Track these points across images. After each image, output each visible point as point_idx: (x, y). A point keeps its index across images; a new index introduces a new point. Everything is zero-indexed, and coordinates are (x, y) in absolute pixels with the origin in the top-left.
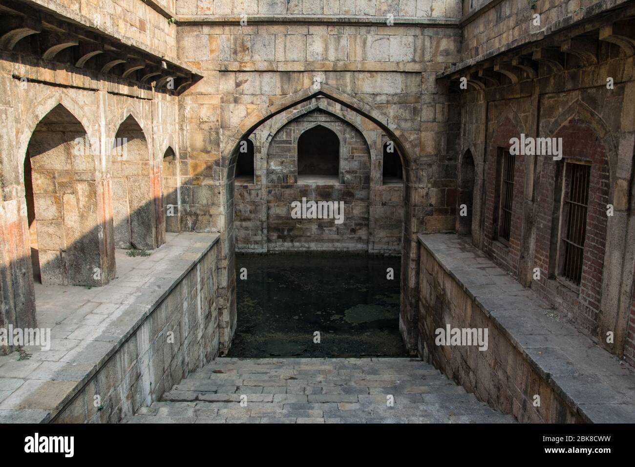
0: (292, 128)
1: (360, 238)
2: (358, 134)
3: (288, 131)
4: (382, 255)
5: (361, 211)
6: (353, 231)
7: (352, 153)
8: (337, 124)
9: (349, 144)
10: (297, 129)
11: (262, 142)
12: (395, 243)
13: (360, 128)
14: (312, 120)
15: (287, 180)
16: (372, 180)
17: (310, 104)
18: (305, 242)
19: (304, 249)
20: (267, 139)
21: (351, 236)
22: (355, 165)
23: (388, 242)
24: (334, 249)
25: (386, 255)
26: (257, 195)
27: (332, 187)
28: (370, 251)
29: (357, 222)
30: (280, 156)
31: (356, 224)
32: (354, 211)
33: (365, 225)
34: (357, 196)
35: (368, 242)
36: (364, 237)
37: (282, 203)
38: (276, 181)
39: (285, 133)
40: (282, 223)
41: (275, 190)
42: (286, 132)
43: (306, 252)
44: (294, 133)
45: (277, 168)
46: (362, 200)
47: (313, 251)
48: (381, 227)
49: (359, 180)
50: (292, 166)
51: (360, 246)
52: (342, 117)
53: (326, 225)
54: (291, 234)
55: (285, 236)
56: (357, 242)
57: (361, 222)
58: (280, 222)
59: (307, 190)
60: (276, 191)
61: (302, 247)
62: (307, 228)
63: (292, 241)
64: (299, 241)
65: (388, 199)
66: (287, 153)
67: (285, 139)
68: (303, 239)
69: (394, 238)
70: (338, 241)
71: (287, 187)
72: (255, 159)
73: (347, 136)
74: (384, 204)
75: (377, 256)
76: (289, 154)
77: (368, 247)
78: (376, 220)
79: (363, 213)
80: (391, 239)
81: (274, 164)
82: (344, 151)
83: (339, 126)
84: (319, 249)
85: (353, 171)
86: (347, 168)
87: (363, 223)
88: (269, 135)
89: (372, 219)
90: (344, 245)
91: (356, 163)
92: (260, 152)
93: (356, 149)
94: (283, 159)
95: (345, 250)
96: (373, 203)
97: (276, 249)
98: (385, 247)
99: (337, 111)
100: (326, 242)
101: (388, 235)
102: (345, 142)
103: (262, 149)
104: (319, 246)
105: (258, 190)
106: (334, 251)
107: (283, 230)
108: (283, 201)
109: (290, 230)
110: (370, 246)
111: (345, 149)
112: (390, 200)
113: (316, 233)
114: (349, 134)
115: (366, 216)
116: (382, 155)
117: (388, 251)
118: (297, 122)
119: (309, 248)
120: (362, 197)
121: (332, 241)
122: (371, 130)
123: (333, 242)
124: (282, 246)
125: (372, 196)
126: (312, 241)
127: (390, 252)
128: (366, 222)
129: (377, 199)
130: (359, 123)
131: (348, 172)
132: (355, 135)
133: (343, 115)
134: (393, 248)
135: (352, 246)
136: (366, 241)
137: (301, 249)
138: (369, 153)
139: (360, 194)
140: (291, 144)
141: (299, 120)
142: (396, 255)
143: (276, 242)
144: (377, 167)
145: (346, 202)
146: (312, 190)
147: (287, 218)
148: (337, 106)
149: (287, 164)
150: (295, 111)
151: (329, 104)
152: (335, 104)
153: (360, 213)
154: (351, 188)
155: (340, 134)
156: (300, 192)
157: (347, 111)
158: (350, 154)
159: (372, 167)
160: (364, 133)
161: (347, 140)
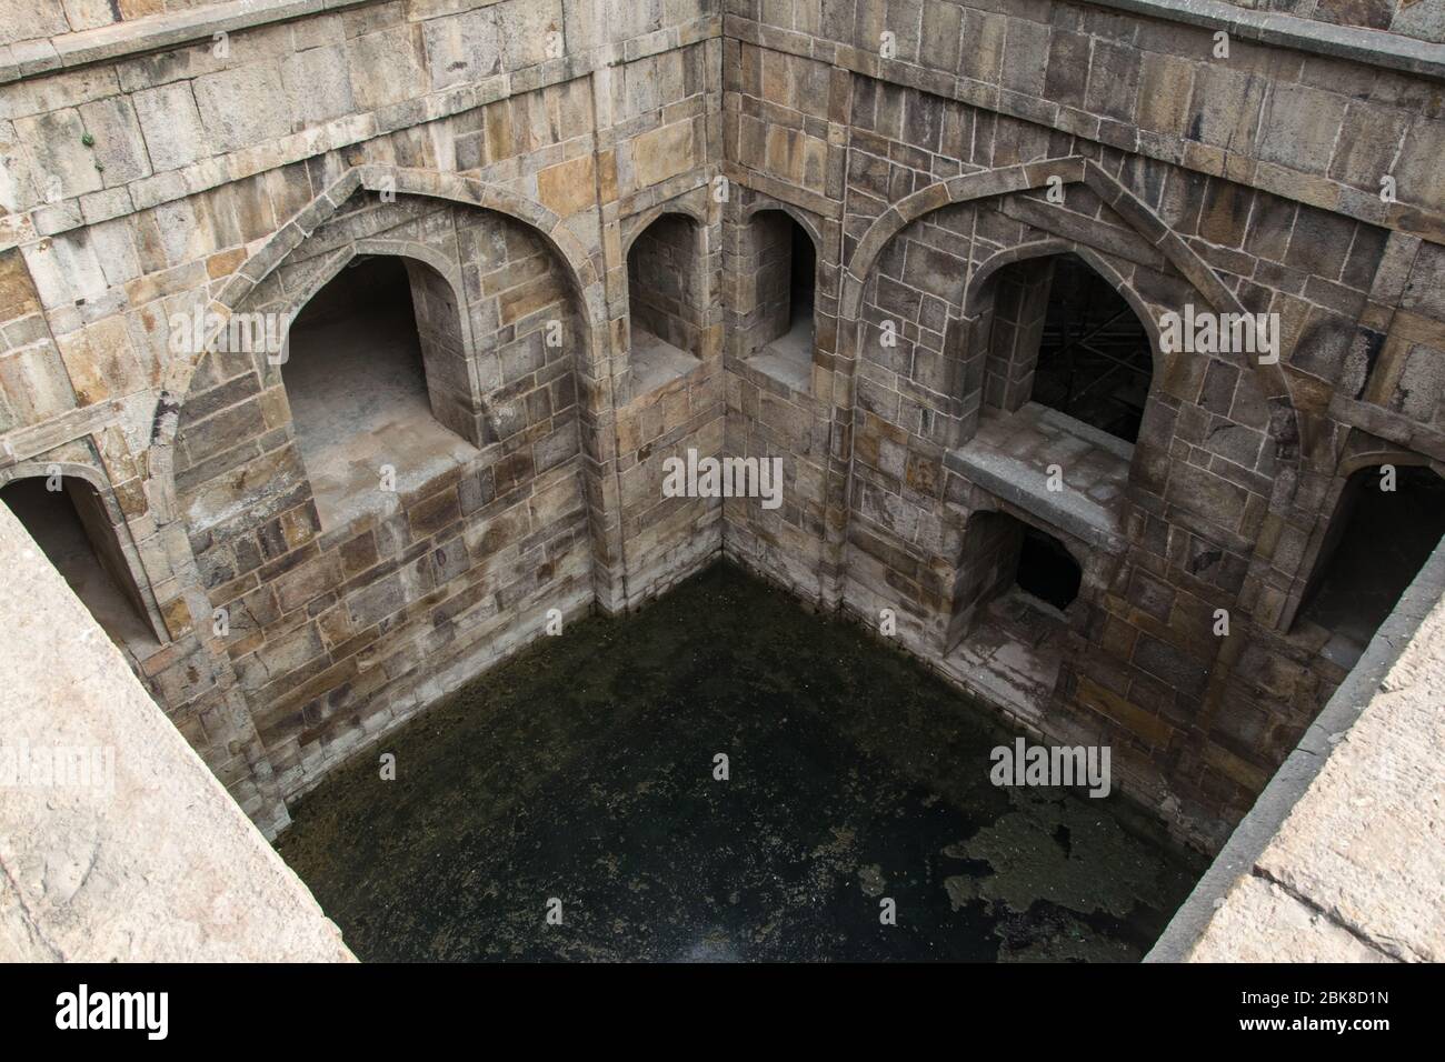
1: (570, 580)
4: (653, 598)
5: (563, 499)
6: (547, 571)
7: (506, 319)
8: (430, 224)
9: (491, 287)
11: (136, 453)
12: (683, 546)
13: (540, 221)
14: (335, 244)
15: (279, 538)
16: (600, 392)
17: (319, 186)
18: (402, 694)
19: (404, 717)
20: (156, 433)
21: (541, 591)
22: (521, 358)
23: (665, 555)
24: (499, 656)
25: (661, 592)
26: (193, 675)
27: (454, 475)
28: (619, 606)
29: (553, 540)
30: (223, 463)
31: (552, 549)
32: (540, 514)
34: (542, 461)
35: (594, 578)
36: (580, 570)
37: (286, 630)
38: (235, 566)
40: (304, 693)
41: (241, 601)
45: (222, 516)
46: (559, 463)
47: (434, 705)
48: (643, 526)
49: (540, 404)
50: (285, 478)
51: (573, 602)
52: (467, 199)
53: (459, 605)
54: (347, 703)
55: (328, 722)
56: (562, 597)
57: (564, 533)
58: (295, 691)
59: (370, 534)
60: (248, 603)
61: (392, 717)
62: (399, 653)
63: (356, 722)
64: (383, 705)
65: (655, 433)
66: (250, 436)
67: (222, 381)
68: (391, 693)
70: (505, 628)
71: (289, 564)
72: (126, 548)
73: (479, 259)
74: (645, 454)
75: (639, 610)
76: (259, 437)
78: (627, 514)
79: (566, 504)
80: (671, 541)
81: (207, 507)
82: (474, 321)
83: (437, 228)
84: (451, 688)
85: (519, 384)
86: (499, 384)
87: (573, 530)
88: (162, 409)
89: (611, 514)
91: (525, 348)
92: (143, 507)
93: (518, 298)
94: (242, 469)
95: (530, 639)
96: (612, 468)
97: (306, 779)
98: (658, 572)
99: (446, 179)
100: (466, 656)
101: (662, 536)
102: (476, 286)
103: (146, 484)
104: (450, 678)
105: (189, 655)
106: (500, 662)
107: (314, 710)
108: (286, 621)
109: (335, 699)
111: (477, 317)
112: (662, 430)
113: (431, 649)
114: (483, 251)
117: (664, 579)
119: (416, 706)
120: (557, 455)
121: (487, 638)
122: (578, 211)
123: (491, 641)
124: (323, 757)
125: (606, 447)
126: (427, 675)
127: (671, 578)
129: (624, 446)
130: (534, 198)
131: (502, 396)
132: (509, 242)
134: (679, 560)
136: (591, 579)
137: (391, 725)
139: (552, 447)
140: (256, 389)
142: (689, 575)
143: (299, 761)
144: (614, 340)
145: (510, 501)
146: (389, 525)
147: (322, 665)
148: (438, 158)
149: (262, 480)
150: (256, 247)
151: (404, 158)
152: (431, 152)
153: (560, 508)
154: (522, 444)
155: (448, 260)
156: (342, 555)
157: (481, 163)
158: (502, 326)
159: (596, 347)
160: (559, 236)
161: (482, 276)
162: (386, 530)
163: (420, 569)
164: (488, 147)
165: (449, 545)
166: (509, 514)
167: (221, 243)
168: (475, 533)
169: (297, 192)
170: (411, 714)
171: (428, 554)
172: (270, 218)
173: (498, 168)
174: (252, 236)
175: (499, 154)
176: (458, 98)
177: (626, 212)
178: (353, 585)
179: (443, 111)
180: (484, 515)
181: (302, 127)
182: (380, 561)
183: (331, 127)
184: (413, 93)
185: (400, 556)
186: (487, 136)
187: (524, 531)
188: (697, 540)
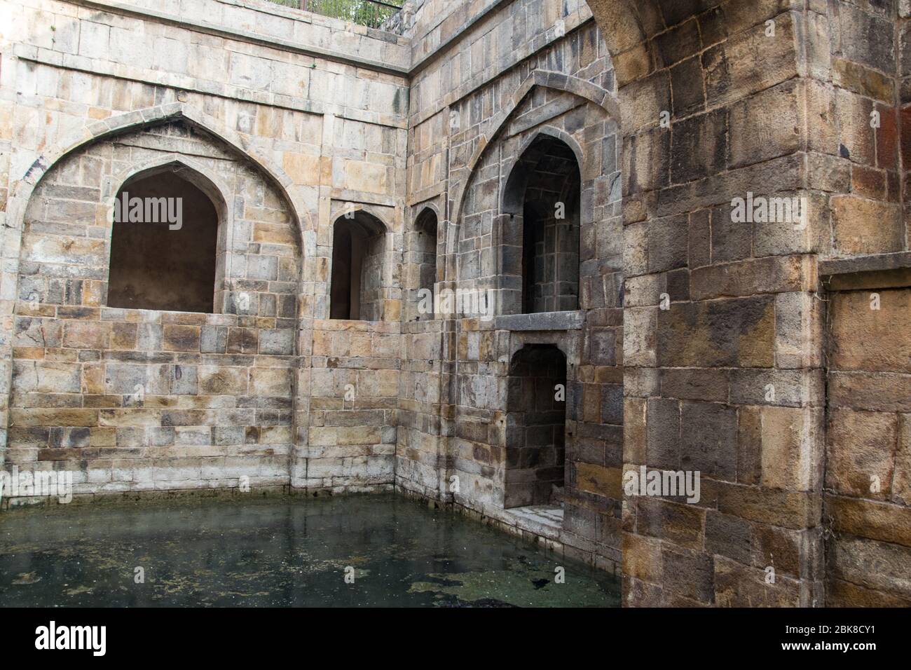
0: (104, 160)
1: (270, 452)
2: (272, 195)
3: (91, 165)
4: (329, 492)
5: (275, 383)
6: (254, 433)
7: (256, 238)
8: (221, 165)
9: (250, 215)
10: (118, 165)
11: (13, 180)
12: (359, 460)
13: (281, 179)
14: (161, 147)
15: (78, 293)
16: (305, 305)
17: (159, 101)
18: (124, 466)
19: (119, 487)
20: (28, 174)
21: (247, 448)
22: (261, 268)
23: (342, 458)
24: (201, 484)
25: (336, 490)
28: (298, 482)
29: (263, 411)
30: (64, 229)
31: (261, 417)
32: (256, 384)
33: (283, 418)
34: (264, 346)
35: (290, 461)
36: (281, 450)
37: (61, 359)
38: (46, 295)
39: (81, 171)
40: (57, 416)
41: (40, 321)
42: (86, 167)
43: (125, 495)
44: (108, 172)
45: (51, 260)
46: (276, 354)
47: (144, 492)
48: (327, 421)
49: (269, 304)
50: (95, 258)
51: (271, 474)
52: (238, 145)
53: (183, 419)
54: (82, 445)
55: (63, 452)
56: (263, 462)
57: (273, 410)
58: (51, 411)
59: (135, 325)
60: (45, 324)
61: (112, 480)
62: (130, 429)
63: (83, 466)
64: (107, 465)
65: (342, 352)
66: (84, 223)
67: (80, 184)
68: (116, 459)
69: (357, 448)
70: (213, 460)
71: (78, 314)
73: (247, 196)
74: (333, 364)
75: (315, 494)
76: (89, 227)
77: (290, 473)
78: (314, 404)
79: (277, 387)
80: (349, 449)
81: (44, 249)
82: (236, 231)
83: (225, 169)
84: (162, 485)
85: (257, 283)
86: (243, 275)
87: (279, 412)
88: (36, 165)
89: (303, 400)
90: (231, 471)
91: (265, 263)
92: (2, 209)
93: (266, 230)
94: (72, 239)
96: (307, 363)
98: (335, 470)
99: (228, 129)
100: (179, 466)
101: (342, 440)
102: (241, 210)
103: (10, 198)
104: (164, 476)
106: (203, 488)
107: (58, 435)
108: (63, 353)
109: (78, 435)
110: (299, 470)
111: (238, 228)
112: (348, 353)
113: (155, 442)
114: (250, 192)
115: (286, 395)
116: (331, 244)
117: (340, 481)
118: (117, 146)
119: (132, 483)
120: (276, 347)
121: (198, 461)
122: (306, 185)
123: (200, 465)
125: (305, 345)
126: (145, 462)
127: (347, 483)
128: (286, 412)
129: (318, 350)
130: (280, 164)
131: (245, 285)
132: (268, 193)
134: (354, 471)
135: (247, 475)
136: (286, 458)
137: (108, 487)
138: (298, 241)
139: (273, 339)
140: (97, 199)
141: (125, 141)
142: (363, 490)
143: (32, 471)
145: (236, 360)
146: (149, 327)
147: (74, 403)
148: (226, 117)
149: (81, 252)
150: (117, 114)
151: (207, 109)
152: (223, 113)
153: (272, 388)
154: (252, 325)
155: (228, 189)
156: (114, 330)
157: (251, 132)
158: (252, 242)
159: (307, 273)
160: (291, 191)
161: (245, 206)
162: (146, 330)
163: (161, 372)
164: (256, 126)
165: (187, 368)
166: (233, 370)
167: (100, 103)
168: (208, 370)
169: (147, 99)
170: (126, 488)
171: (170, 365)
172: (128, 104)
173: (259, 139)
174: (117, 108)
175: (262, 133)
176: (243, 93)
177: (335, 196)
178: (116, 355)
179: (233, 95)
180: (217, 360)
181: (157, 68)
182: (136, 349)
183: (172, 75)
184: (219, 79)
185: (151, 354)
186: (257, 120)
187: (243, 390)
188: (372, 462)
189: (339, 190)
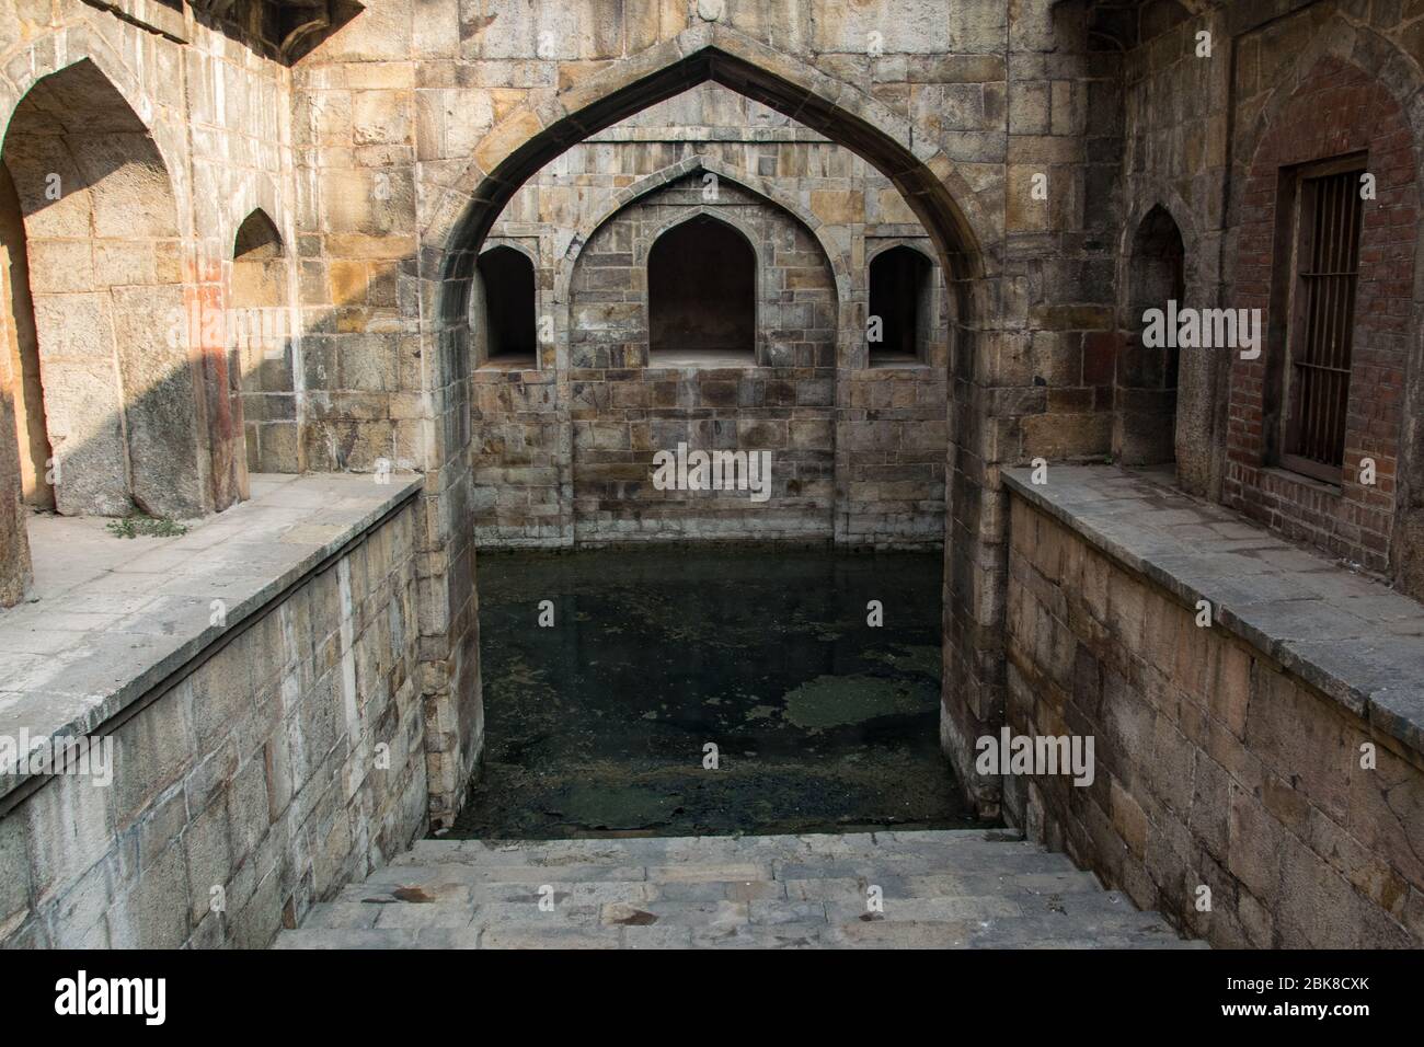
0: (634, 223)
1: (812, 506)
2: (803, 237)
3: (623, 230)
4: (871, 548)
5: (815, 435)
6: (795, 487)
7: (788, 286)
8: (749, 211)
9: (781, 261)
10: (647, 226)
11: (556, 259)
12: (904, 516)
13: (809, 221)
14: (685, 201)
15: (621, 357)
16: (842, 353)
17: (679, 158)
18: (672, 516)
19: (670, 536)
20: (568, 252)
21: (788, 501)
22: (796, 316)
23: (885, 514)
24: (745, 534)
25: (879, 547)
26: (546, 398)
27: (738, 374)
28: (840, 538)
29: (803, 463)
30: (604, 296)
31: (802, 470)
32: (795, 436)
33: (825, 471)
34: (803, 398)
35: (832, 515)
36: (823, 503)
37: (611, 419)
38: (594, 360)
39: (614, 238)
40: (612, 471)
41: (591, 385)
42: (618, 233)
43: (675, 543)
44: (638, 235)
45: (595, 327)
46: (815, 406)
47: (693, 540)
48: (866, 476)
49: (806, 354)
50: (634, 321)
51: (812, 527)
52: (761, 191)
54: (635, 497)
55: (619, 504)
56: (805, 515)
57: (813, 463)
58: (606, 466)
59: (675, 384)
60: (595, 388)
61: (662, 530)
63: (637, 516)
64: (657, 516)
65: (883, 403)
66: (621, 289)
67: (615, 251)
68: (665, 510)
69: (901, 504)
70: (756, 513)
71: (623, 376)
72: (537, 304)
73: (776, 241)
74: (872, 416)
75: (857, 550)
76: (625, 292)
77: (833, 527)
78: (854, 458)
79: (818, 440)
80: (893, 505)
81: (589, 317)
82: (768, 280)
83: (753, 215)
84: (707, 535)
85: (792, 333)
86: (777, 325)
87: (821, 465)
88: (574, 241)
89: (841, 454)
90: (773, 523)
91: (800, 311)
92: (551, 287)
93: (799, 275)
94: (612, 305)
95: (774, 535)
96: (846, 415)
97: (598, 537)
98: (878, 527)
99: (750, 176)
100: (723, 517)
101: (884, 496)
102: (771, 257)
103: (556, 277)
104: (709, 527)
105: (548, 384)
106: (747, 539)
107: (614, 487)
108: (613, 413)
109: (631, 488)
110: (840, 525)
111: (770, 277)
112: (889, 404)
114: (779, 237)
115: (827, 448)
116: (867, 287)
117: (884, 537)
118: (644, 207)
119: (680, 532)
120: (815, 398)
122: (837, 224)
123: (743, 517)
124: (611, 528)
125: (843, 397)
126: (692, 514)
127: (891, 540)
128: (828, 465)
129: (856, 402)
130: (807, 205)
131: (779, 335)
132: (797, 237)
133: (765, 187)
134: (899, 528)
135: (795, 526)
136: (829, 512)
137: (660, 536)
138: (833, 285)
139: (810, 391)
140: (630, 264)
141: (652, 202)
142: (908, 547)
143: (596, 520)
144: (854, 318)
145: (774, 414)
146: (688, 385)
147: (624, 458)
148: (747, 163)
149: (621, 317)
150: (640, 178)
151: (727, 158)
152: (743, 159)
153: (812, 440)
154: (788, 377)
155: (756, 235)
156: (655, 389)
157: (774, 175)
158: (785, 289)
159: (842, 321)
160: (820, 233)
161: (776, 251)
162: (685, 387)
163: (702, 427)
164: (779, 168)
165: (726, 423)
166: (772, 423)
167: (623, 171)
168: (746, 424)
169: (666, 158)
170: (676, 537)
171: (710, 421)
172: (650, 166)
173: (783, 181)
174: (639, 172)
175: (786, 173)
176: (761, 133)
177: (870, 233)
178: (660, 414)
179: (751, 138)
180: (755, 414)
181: (673, 125)
182: (677, 407)
183: (688, 129)
184: (736, 124)
185: (690, 411)
186: (779, 160)
187: (782, 444)
188: (918, 519)
189: (874, 226)
